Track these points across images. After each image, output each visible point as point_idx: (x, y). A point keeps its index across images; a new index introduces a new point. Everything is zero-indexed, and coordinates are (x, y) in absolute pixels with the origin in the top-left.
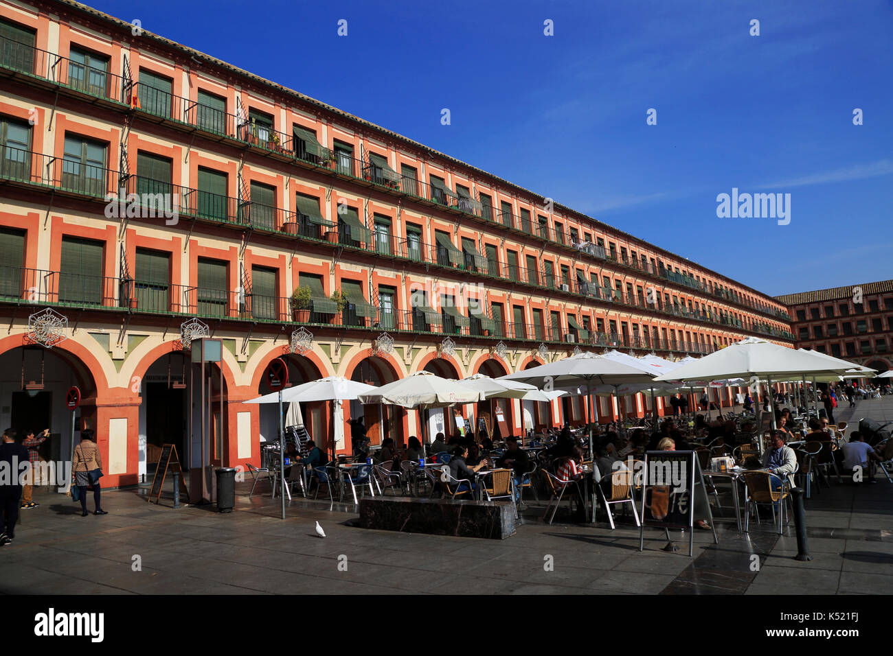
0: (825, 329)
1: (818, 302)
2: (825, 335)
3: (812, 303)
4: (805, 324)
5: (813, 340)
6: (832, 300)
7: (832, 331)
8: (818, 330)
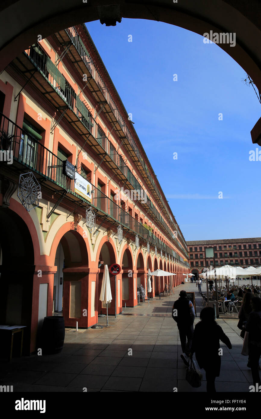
0: (199, 255)
1: (197, 245)
2: (199, 258)
3: (195, 245)
4: (192, 253)
5: (194, 259)
6: (202, 245)
7: (201, 256)
8: (196, 255)
